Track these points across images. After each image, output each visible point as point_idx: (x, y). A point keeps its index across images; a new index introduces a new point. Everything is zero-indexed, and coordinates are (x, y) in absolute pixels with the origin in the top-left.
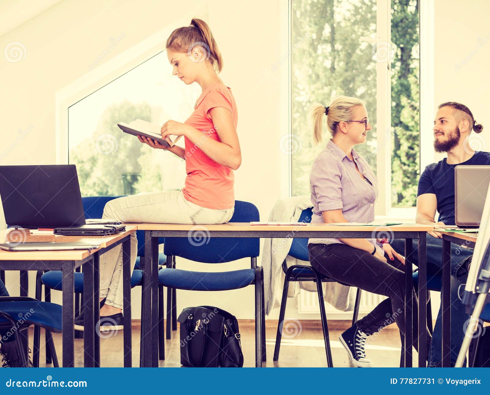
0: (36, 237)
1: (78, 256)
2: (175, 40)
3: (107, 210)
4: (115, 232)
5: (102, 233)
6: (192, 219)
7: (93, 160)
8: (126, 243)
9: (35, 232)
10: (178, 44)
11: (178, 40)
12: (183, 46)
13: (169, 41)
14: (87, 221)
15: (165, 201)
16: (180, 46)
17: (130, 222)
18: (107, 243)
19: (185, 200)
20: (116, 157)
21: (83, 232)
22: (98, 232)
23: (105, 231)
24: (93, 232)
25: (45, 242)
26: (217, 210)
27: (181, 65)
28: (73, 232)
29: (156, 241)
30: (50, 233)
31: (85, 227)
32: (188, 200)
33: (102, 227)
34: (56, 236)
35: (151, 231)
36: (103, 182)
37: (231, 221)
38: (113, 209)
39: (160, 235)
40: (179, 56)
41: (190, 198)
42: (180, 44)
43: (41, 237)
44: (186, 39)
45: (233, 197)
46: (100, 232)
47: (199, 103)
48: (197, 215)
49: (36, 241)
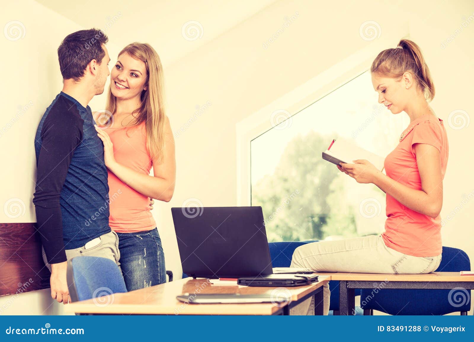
0: (217, 287)
1: (267, 310)
2: (383, 63)
3: (296, 256)
4: (305, 282)
5: (292, 284)
6: (394, 268)
7: (275, 200)
8: (318, 295)
9: (217, 283)
10: (386, 68)
11: (387, 64)
12: (392, 71)
13: (376, 65)
14: (275, 270)
15: (362, 247)
16: (389, 71)
17: (322, 271)
18: (298, 296)
19: (386, 247)
20: (302, 196)
21: (270, 283)
22: (287, 282)
23: (295, 281)
24: (281, 283)
25: (229, 293)
26: (422, 258)
27: (388, 92)
28: (259, 283)
29: (352, 293)
30: (233, 283)
31: (272, 277)
32: (389, 246)
33: (292, 277)
34: (240, 287)
35: (347, 281)
36: (286, 224)
37: (438, 270)
38: (303, 257)
39: (357, 286)
40: (388, 82)
41: (392, 244)
42: (389, 68)
43: (224, 288)
44: (396, 62)
45: (441, 243)
46: (289, 282)
47: (405, 136)
48: (399, 263)
49: (218, 292)
